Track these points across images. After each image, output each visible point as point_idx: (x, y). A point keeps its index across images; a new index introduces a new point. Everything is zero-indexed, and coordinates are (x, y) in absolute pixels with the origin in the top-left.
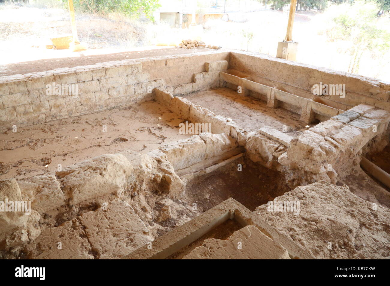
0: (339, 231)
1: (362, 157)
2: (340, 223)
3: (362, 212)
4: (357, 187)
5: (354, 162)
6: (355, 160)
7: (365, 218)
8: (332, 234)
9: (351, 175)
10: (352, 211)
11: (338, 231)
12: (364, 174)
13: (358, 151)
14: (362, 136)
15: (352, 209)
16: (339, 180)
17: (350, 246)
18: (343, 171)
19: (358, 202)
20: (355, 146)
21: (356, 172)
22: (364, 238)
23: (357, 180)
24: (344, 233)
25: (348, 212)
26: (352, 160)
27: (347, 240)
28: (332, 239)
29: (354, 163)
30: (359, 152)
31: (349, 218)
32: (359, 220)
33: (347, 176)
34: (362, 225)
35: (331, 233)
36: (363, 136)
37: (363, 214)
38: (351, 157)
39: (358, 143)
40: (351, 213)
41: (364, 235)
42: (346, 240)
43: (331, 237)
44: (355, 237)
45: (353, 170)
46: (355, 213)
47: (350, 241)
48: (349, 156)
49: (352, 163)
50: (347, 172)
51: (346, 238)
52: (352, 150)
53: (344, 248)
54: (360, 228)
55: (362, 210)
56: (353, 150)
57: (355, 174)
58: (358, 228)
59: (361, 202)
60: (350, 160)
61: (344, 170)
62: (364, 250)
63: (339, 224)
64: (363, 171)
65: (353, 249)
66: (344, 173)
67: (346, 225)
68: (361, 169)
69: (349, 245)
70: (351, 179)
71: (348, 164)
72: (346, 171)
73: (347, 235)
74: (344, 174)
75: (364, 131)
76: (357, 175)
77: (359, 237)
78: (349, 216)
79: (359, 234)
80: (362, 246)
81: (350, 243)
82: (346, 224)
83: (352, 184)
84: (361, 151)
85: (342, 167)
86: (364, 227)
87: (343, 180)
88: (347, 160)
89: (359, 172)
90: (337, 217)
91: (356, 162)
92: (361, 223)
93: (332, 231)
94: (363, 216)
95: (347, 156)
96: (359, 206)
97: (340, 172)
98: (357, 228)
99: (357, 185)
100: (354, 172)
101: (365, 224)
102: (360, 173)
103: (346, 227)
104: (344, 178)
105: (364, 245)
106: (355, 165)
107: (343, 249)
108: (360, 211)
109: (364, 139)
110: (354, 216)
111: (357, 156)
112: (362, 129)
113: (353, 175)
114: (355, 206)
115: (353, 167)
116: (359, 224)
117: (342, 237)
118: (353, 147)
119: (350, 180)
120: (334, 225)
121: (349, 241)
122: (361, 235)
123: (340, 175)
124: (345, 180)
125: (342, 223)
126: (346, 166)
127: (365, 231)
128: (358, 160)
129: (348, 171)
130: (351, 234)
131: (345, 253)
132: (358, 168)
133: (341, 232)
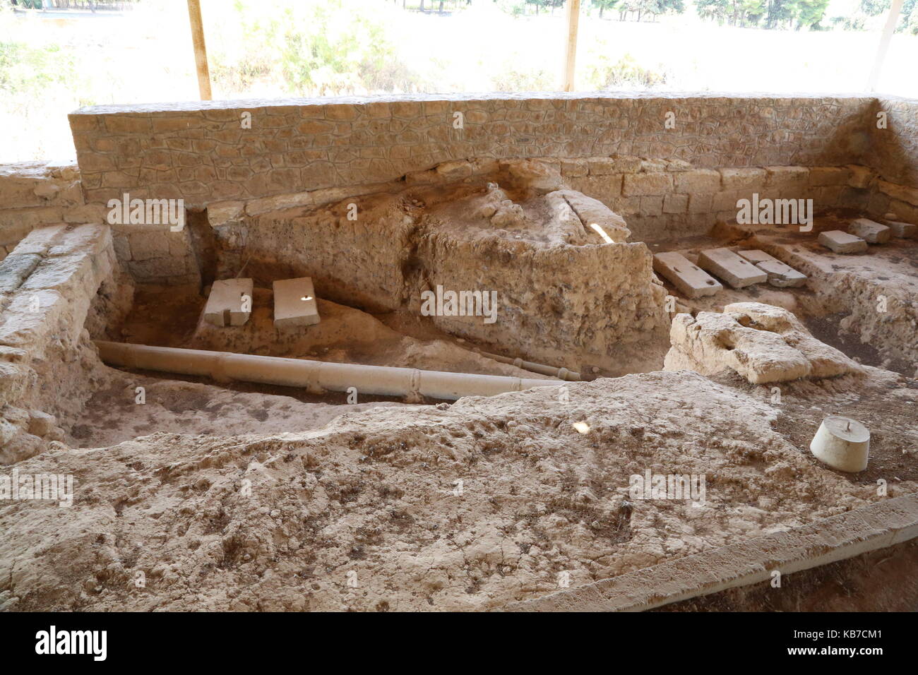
0: (76, 560)
1: (97, 345)
2: (70, 541)
3: (108, 480)
4: (119, 411)
5: (84, 365)
6: (82, 359)
7: (120, 487)
8: (61, 583)
9: (95, 395)
10: (87, 492)
11: (73, 563)
12: (119, 375)
13: (77, 337)
14: (65, 301)
15: (85, 487)
16: (74, 421)
17: (113, 572)
18: (70, 398)
19: (92, 464)
20: (62, 330)
21: (101, 382)
22: (134, 531)
23: (112, 398)
24: (88, 556)
25: (80, 501)
26: (78, 364)
27: (101, 563)
28: (66, 592)
29: (86, 367)
30: (82, 339)
31: (86, 514)
32: (110, 501)
33: (86, 403)
34: (121, 504)
35: (58, 579)
36: (69, 301)
37: (113, 480)
38: (69, 357)
39: (66, 322)
40: (86, 500)
41: (133, 524)
42: (99, 568)
43: (63, 590)
44: (116, 544)
45: (91, 381)
46: (96, 490)
47: (108, 561)
48: (63, 360)
49: (81, 369)
50: (82, 393)
51: (97, 563)
52: (59, 343)
53: (104, 588)
54: (119, 514)
55: (107, 474)
56: (62, 341)
57: (101, 389)
58: (114, 519)
59: (98, 459)
60: (72, 365)
61: (71, 394)
62: (144, 556)
63: (67, 546)
64: (116, 371)
65: (121, 572)
66: (76, 400)
67: (84, 534)
68: (108, 369)
69: (111, 572)
70: (99, 402)
71: (72, 376)
72: (78, 392)
73: (97, 554)
74: (78, 403)
75: (63, 289)
76: (107, 386)
77: (124, 537)
78: (86, 508)
79: (121, 531)
80: (137, 549)
81: (110, 566)
82: (85, 531)
83: (107, 412)
84: (87, 334)
85: (63, 391)
86: (125, 507)
87: (84, 417)
88: (66, 369)
89: (108, 378)
90: (58, 532)
91: (88, 362)
92: (117, 502)
93: (59, 575)
94: (114, 485)
95: (59, 362)
96: (99, 470)
97: (66, 403)
98: (112, 522)
99: (117, 407)
100: (96, 385)
101: (124, 499)
102: (113, 379)
103: (85, 539)
104: (83, 411)
105: (140, 544)
106: (90, 370)
107: (100, 592)
108: (102, 480)
109: (74, 306)
110: (96, 500)
111: (82, 347)
112: (57, 288)
113: (100, 392)
114: (89, 476)
115: (89, 376)
116: (112, 509)
117: (89, 568)
118: (58, 336)
119: (99, 407)
120: (59, 556)
121: (105, 563)
122: (126, 529)
123: (70, 411)
124: (86, 413)
125: (74, 537)
126: (71, 383)
127: (130, 513)
128: (91, 355)
129: (83, 389)
130: (104, 546)
131: (108, 597)
132: (100, 370)
133: (80, 560)
